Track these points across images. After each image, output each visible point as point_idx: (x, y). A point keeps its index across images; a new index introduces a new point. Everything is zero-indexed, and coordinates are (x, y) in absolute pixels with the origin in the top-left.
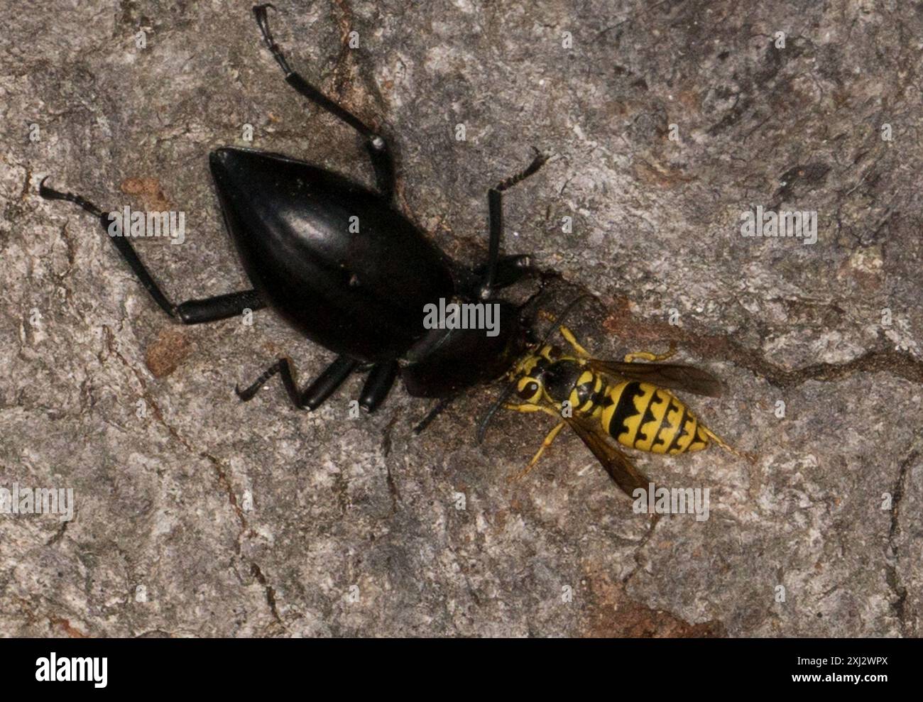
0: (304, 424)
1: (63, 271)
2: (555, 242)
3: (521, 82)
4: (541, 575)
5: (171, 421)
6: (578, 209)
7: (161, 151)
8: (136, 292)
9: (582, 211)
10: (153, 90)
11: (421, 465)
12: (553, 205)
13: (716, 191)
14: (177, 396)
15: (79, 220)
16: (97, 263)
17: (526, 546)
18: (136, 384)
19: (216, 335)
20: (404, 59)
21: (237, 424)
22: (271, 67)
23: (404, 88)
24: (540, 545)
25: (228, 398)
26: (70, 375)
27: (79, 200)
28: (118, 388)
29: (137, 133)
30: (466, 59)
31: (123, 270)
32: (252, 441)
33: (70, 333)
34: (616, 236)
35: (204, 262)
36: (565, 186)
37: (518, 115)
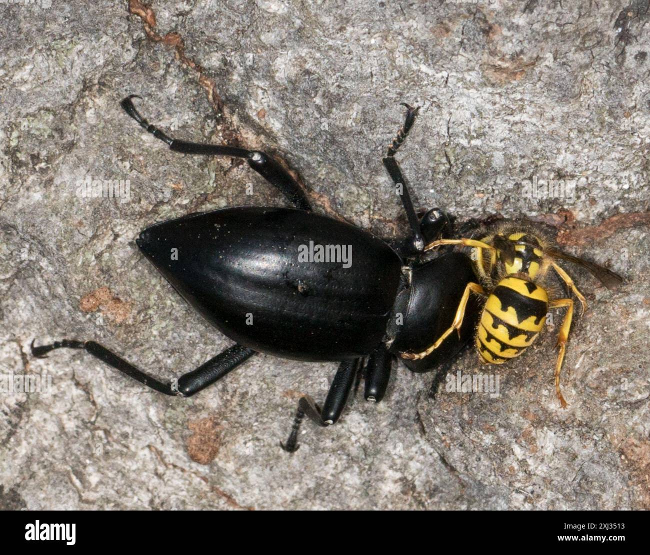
0: (351, 448)
1: (91, 416)
2: (468, 182)
3: (357, 50)
4: (592, 473)
5: (244, 501)
6: (469, 142)
7: (103, 264)
8: (154, 401)
9: (473, 142)
10: (66, 213)
11: (450, 429)
12: (448, 150)
13: (564, 64)
14: (234, 475)
15: (82, 365)
16: (111, 393)
17: (566, 452)
18: (200, 483)
19: (234, 404)
20: (261, 84)
21: (297, 476)
22: (156, 145)
23: (273, 109)
24: (576, 446)
25: (278, 458)
26: (136, 499)
27: (65, 344)
28: (184, 493)
29: (70, 255)
30: (303, 55)
31: (133, 386)
32: (318, 485)
33: (120, 465)
34: (513, 150)
35: (190, 344)
36: (448, 129)
37: (372, 83)
